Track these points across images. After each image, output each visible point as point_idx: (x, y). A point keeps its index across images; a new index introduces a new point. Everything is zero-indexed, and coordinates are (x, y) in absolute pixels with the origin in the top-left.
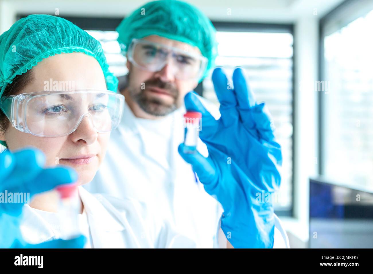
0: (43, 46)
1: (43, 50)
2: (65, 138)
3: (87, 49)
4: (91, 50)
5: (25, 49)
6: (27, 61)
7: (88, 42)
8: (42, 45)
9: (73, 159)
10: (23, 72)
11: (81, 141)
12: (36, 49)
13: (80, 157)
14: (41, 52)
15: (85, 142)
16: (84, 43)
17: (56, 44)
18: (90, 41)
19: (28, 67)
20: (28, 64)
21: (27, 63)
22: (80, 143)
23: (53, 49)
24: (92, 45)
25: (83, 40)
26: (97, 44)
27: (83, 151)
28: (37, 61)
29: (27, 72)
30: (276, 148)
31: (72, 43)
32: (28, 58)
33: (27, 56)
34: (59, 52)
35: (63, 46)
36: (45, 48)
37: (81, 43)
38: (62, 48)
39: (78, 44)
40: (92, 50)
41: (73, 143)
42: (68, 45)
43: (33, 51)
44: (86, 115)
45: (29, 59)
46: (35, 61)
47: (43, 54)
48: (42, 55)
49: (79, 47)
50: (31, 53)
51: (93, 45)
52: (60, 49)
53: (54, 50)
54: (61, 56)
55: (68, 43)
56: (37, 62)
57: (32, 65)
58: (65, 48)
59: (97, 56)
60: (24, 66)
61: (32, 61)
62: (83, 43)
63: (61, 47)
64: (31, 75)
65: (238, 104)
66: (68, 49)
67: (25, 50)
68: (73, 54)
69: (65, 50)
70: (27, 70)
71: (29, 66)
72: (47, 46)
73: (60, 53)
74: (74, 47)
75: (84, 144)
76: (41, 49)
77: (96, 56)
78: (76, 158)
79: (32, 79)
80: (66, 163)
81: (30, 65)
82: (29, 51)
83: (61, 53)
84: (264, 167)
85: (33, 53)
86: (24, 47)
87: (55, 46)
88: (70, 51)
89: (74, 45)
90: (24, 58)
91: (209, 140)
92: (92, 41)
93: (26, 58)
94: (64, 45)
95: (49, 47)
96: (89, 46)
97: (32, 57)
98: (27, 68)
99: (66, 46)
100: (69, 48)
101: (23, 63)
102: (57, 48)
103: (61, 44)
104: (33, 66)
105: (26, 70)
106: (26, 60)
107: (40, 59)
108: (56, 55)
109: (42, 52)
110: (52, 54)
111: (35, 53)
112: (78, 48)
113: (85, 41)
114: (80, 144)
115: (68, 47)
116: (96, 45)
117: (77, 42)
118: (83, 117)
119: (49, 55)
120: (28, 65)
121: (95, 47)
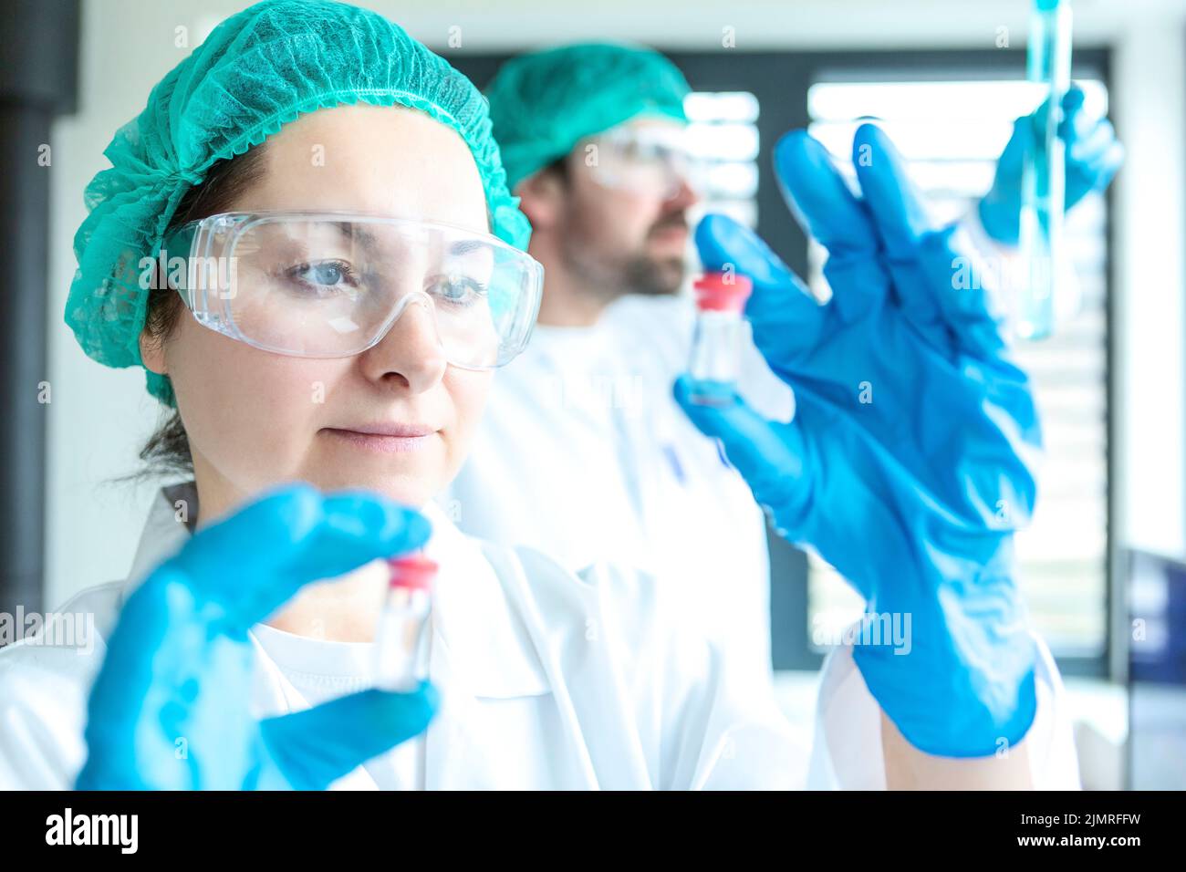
0: (303, 78)
1: (302, 89)
2: (343, 365)
3: (440, 103)
4: (450, 110)
5: (249, 80)
6: (253, 120)
7: (443, 83)
8: (303, 74)
9: (363, 434)
10: (238, 149)
11: (393, 379)
12: (282, 85)
13: (385, 431)
14: (296, 95)
15: (405, 384)
16: (429, 85)
17: (345, 76)
18: (452, 82)
19: (255, 137)
20: (254, 128)
21: (251, 127)
22: (389, 385)
23: (333, 89)
24: (456, 95)
25: (428, 75)
26: (471, 96)
27: (396, 412)
28: (280, 119)
29: (249, 151)
30: (1013, 383)
31: (393, 79)
32: (255, 111)
33: (252, 102)
34: (351, 99)
35: (366, 85)
36: (311, 84)
37: (422, 84)
38: (362, 90)
39: (413, 85)
40: (455, 111)
41: (368, 381)
42: (381, 82)
43: (273, 89)
44: (415, 300)
45: (258, 114)
46: (276, 122)
47: (301, 102)
48: (299, 105)
49: (414, 95)
50: (264, 96)
51: (458, 96)
52: (357, 91)
53: (339, 93)
54: (354, 112)
55: (381, 78)
56: (282, 124)
57: (265, 131)
58: (369, 89)
59: (469, 131)
60: (241, 136)
61: (266, 120)
62: (426, 85)
63: (360, 85)
64: (259, 163)
65: (881, 248)
66: (379, 94)
67: (248, 85)
68: (392, 110)
69: (371, 98)
70: (250, 145)
71: (256, 135)
72: (316, 80)
73: (353, 103)
74: (399, 91)
75: (402, 389)
76: (297, 86)
77: (464, 131)
78: (370, 432)
79: (262, 172)
80: (341, 442)
81: (261, 132)
82: (261, 87)
83: (356, 101)
84: (974, 447)
85: (271, 96)
86: (246, 74)
87: (341, 83)
88: (386, 100)
89: (400, 86)
90: (245, 108)
91: (792, 366)
92: (455, 82)
93: (250, 110)
94: (370, 83)
95: (323, 84)
96: (447, 96)
97: (268, 110)
98: (250, 140)
99: (375, 85)
100: (384, 92)
101: (241, 125)
102: (345, 87)
103: (359, 78)
104: (267, 136)
105: (247, 147)
106: (248, 117)
107: (292, 115)
108: (341, 108)
109: (299, 95)
110: (331, 102)
111: (278, 96)
112: (412, 97)
113: (436, 80)
114: (389, 389)
115: (381, 90)
116: (468, 98)
117: (411, 77)
118: (405, 304)
119: (320, 106)
120: (255, 132)
121: (465, 102)
